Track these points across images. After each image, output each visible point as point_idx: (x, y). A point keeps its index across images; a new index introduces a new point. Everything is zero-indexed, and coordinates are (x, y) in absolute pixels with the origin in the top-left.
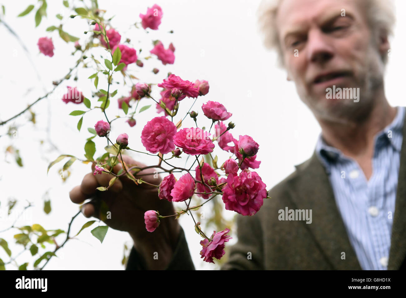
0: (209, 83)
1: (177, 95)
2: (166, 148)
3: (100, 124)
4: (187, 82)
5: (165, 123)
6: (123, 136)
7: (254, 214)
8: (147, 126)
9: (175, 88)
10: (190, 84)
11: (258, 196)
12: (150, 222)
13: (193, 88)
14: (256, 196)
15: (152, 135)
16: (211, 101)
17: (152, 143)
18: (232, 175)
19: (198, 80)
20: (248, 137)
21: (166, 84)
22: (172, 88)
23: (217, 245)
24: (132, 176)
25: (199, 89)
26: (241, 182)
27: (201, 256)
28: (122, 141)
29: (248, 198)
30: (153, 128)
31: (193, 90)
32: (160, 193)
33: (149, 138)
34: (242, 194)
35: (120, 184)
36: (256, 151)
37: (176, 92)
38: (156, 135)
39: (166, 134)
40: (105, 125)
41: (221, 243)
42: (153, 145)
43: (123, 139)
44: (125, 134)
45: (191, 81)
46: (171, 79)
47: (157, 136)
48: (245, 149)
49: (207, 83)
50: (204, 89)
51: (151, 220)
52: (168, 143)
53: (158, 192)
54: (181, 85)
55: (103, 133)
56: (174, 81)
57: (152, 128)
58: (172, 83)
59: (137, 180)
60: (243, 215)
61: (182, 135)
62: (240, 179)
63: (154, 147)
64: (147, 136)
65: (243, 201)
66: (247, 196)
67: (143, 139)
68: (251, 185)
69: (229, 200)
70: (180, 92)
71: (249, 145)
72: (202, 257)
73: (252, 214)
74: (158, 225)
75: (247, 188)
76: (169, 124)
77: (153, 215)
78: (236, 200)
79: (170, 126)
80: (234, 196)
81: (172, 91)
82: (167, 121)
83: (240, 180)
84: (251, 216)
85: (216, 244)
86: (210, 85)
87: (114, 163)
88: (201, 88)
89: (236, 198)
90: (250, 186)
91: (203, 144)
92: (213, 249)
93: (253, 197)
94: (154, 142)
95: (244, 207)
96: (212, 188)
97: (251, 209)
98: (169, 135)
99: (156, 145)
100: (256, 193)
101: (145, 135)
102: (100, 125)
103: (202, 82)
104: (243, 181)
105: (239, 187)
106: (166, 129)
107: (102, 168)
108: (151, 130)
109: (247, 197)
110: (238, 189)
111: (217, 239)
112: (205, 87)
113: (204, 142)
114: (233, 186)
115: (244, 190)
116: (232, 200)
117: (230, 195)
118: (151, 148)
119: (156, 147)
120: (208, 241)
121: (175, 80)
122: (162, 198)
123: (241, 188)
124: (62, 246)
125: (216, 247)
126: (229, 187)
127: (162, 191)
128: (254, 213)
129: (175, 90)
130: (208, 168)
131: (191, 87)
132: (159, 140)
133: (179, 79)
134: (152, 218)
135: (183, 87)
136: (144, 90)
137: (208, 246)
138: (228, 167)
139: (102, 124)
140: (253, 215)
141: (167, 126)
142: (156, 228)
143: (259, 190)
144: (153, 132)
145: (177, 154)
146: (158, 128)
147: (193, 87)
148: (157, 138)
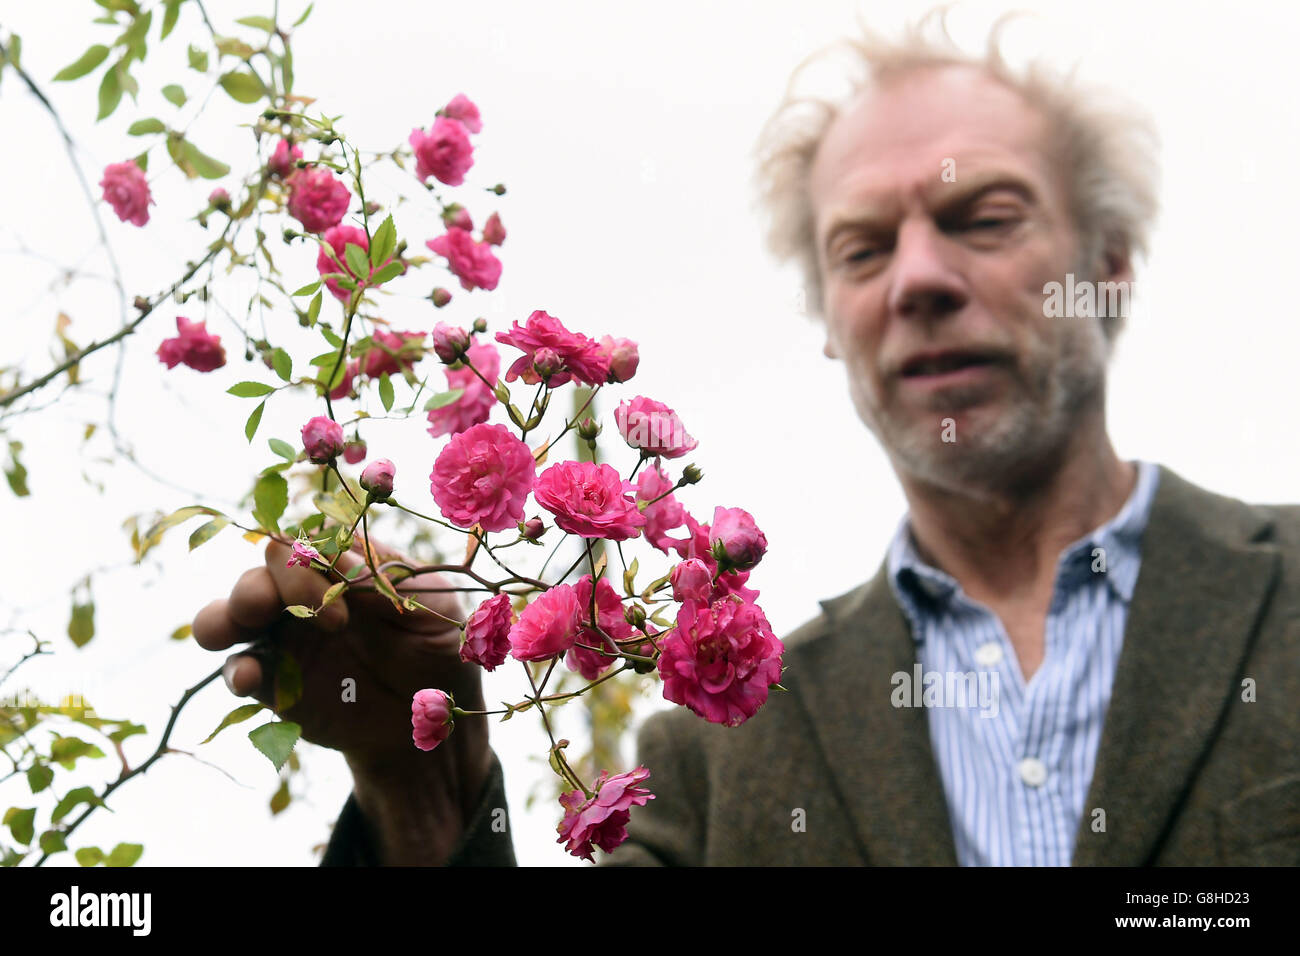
0: (639, 349)
1: (548, 368)
2: (499, 514)
3: (318, 425)
4: (581, 337)
5: (503, 445)
6: (383, 466)
7: (741, 723)
8: (450, 447)
9: (546, 349)
10: (588, 344)
11: (758, 674)
12: (427, 722)
13: (594, 357)
14: (753, 672)
15: (463, 475)
16: (644, 397)
17: (461, 496)
18: (693, 605)
19: (609, 337)
20: (741, 514)
21: (519, 333)
22: (536, 347)
23: (612, 809)
24: (389, 585)
25: (609, 362)
26: (718, 627)
27: (559, 836)
28: (377, 482)
29: (730, 676)
30: (468, 453)
31: (595, 360)
32: (466, 643)
33: (453, 481)
34: (712, 661)
35: (342, 611)
36: (756, 555)
37: (547, 360)
38: (475, 475)
39: (503, 477)
40: (331, 432)
41: (621, 807)
42: (463, 503)
43: (380, 475)
44: (389, 461)
45: (589, 337)
46: (536, 322)
47: (478, 477)
48: (728, 545)
49: (634, 348)
50: (622, 363)
51: (432, 715)
52: (508, 502)
53: (459, 641)
54: (565, 341)
55: (324, 452)
56: (544, 330)
57: (465, 454)
58: (539, 333)
59: (402, 598)
60: (710, 721)
61: (560, 480)
62: (716, 617)
63: (464, 507)
64: (448, 476)
65: (715, 683)
66: (727, 669)
67: (435, 483)
68: (743, 640)
69: (676, 672)
70: (560, 361)
71: (743, 536)
72: (560, 841)
73: (733, 722)
74: (448, 734)
75: (731, 647)
76: (515, 449)
77: (439, 703)
78: (694, 675)
79: (517, 453)
80: (692, 663)
81: (537, 357)
82: (511, 441)
83: (715, 620)
84: (730, 726)
85: (608, 807)
86: (642, 354)
87: (347, 540)
88: (615, 360)
89: (696, 669)
90: (740, 642)
91: (617, 509)
92: (597, 821)
93: (743, 673)
94: (468, 495)
95: (714, 698)
96: (617, 644)
97: (733, 709)
98: (510, 479)
99: (470, 504)
100: (754, 665)
101: (444, 472)
102: (318, 430)
103: (621, 342)
104: (724, 624)
105: (707, 640)
106: (505, 463)
107: (313, 549)
108: (461, 458)
109: (728, 673)
110: (703, 647)
111: (612, 792)
112: (626, 359)
113: (619, 506)
114: (695, 633)
115: (720, 652)
116: (685, 673)
117: (681, 658)
118: (457, 509)
119: (471, 509)
120: (584, 796)
121: (549, 327)
122: (468, 658)
123: (713, 645)
124: (143, 769)
125: (607, 816)
126: (680, 636)
127: (473, 639)
128: (740, 720)
129: (546, 354)
130: (606, 592)
131: (589, 354)
132: (482, 490)
133: (558, 326)
134: (434, 712)
135: (570, 347)
136: (456, 344)
137: (584, 810)
138: (685, 581)
139: (324, 428)
140: (736, 725)
141: (509, 453)
142: (440, 742)
143: (763, 656)
144: (466, 465)
145: (535, 533)
146: (483, 455)
147: (593, 353)
148: (476, 484)
